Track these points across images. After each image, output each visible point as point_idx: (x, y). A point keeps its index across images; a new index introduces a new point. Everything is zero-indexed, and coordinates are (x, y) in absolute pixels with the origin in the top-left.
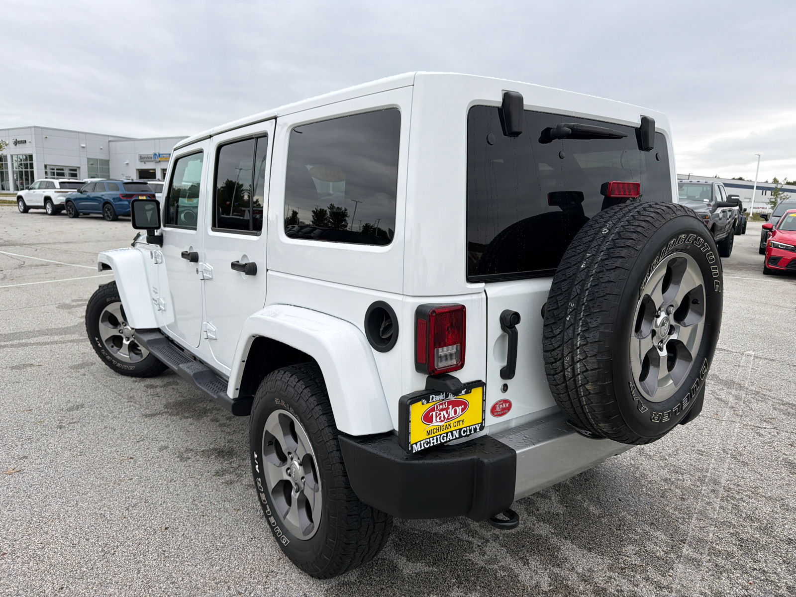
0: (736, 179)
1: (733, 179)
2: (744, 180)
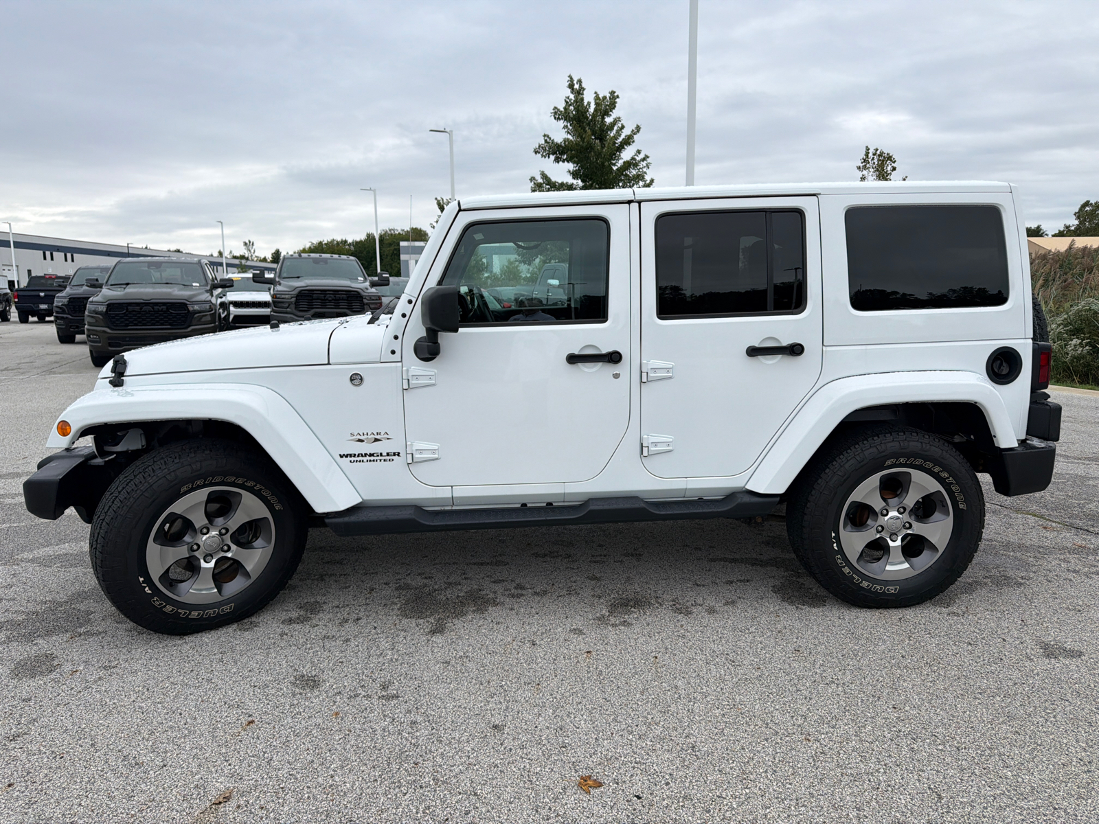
0: (173, 251)
1: (169, 251)
2: (182, 252)
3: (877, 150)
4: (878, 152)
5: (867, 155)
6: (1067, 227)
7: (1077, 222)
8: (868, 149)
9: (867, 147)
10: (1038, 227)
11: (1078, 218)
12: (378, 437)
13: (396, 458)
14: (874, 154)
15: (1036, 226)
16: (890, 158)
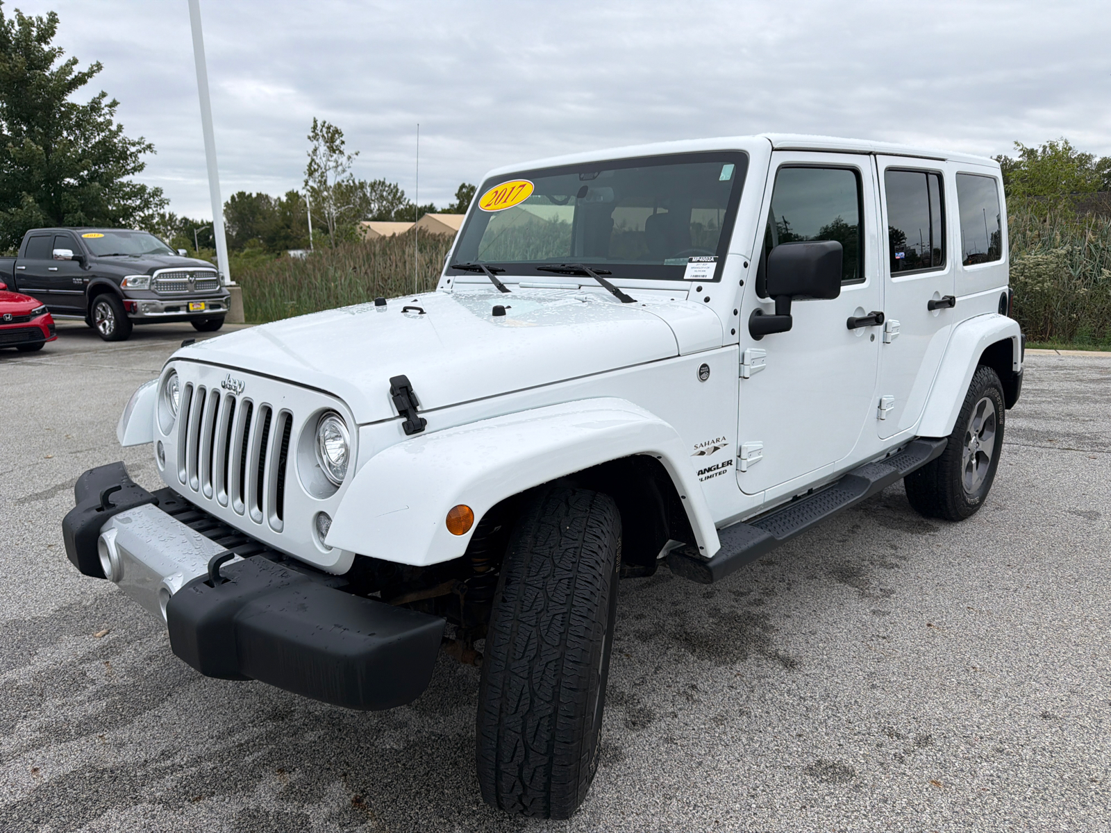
3: (325, 122)
4: (326, 125)
5: (315, 127)
6: (452, 206)
7: (457, 202)
8: (315, 121)
9: (315, 118)
10: (432, 205)
11: (458, 198)
12: (716, 445)
13: (728, 468)
14: (323, 126)
15: (430, 204)
16: (337, 131)
